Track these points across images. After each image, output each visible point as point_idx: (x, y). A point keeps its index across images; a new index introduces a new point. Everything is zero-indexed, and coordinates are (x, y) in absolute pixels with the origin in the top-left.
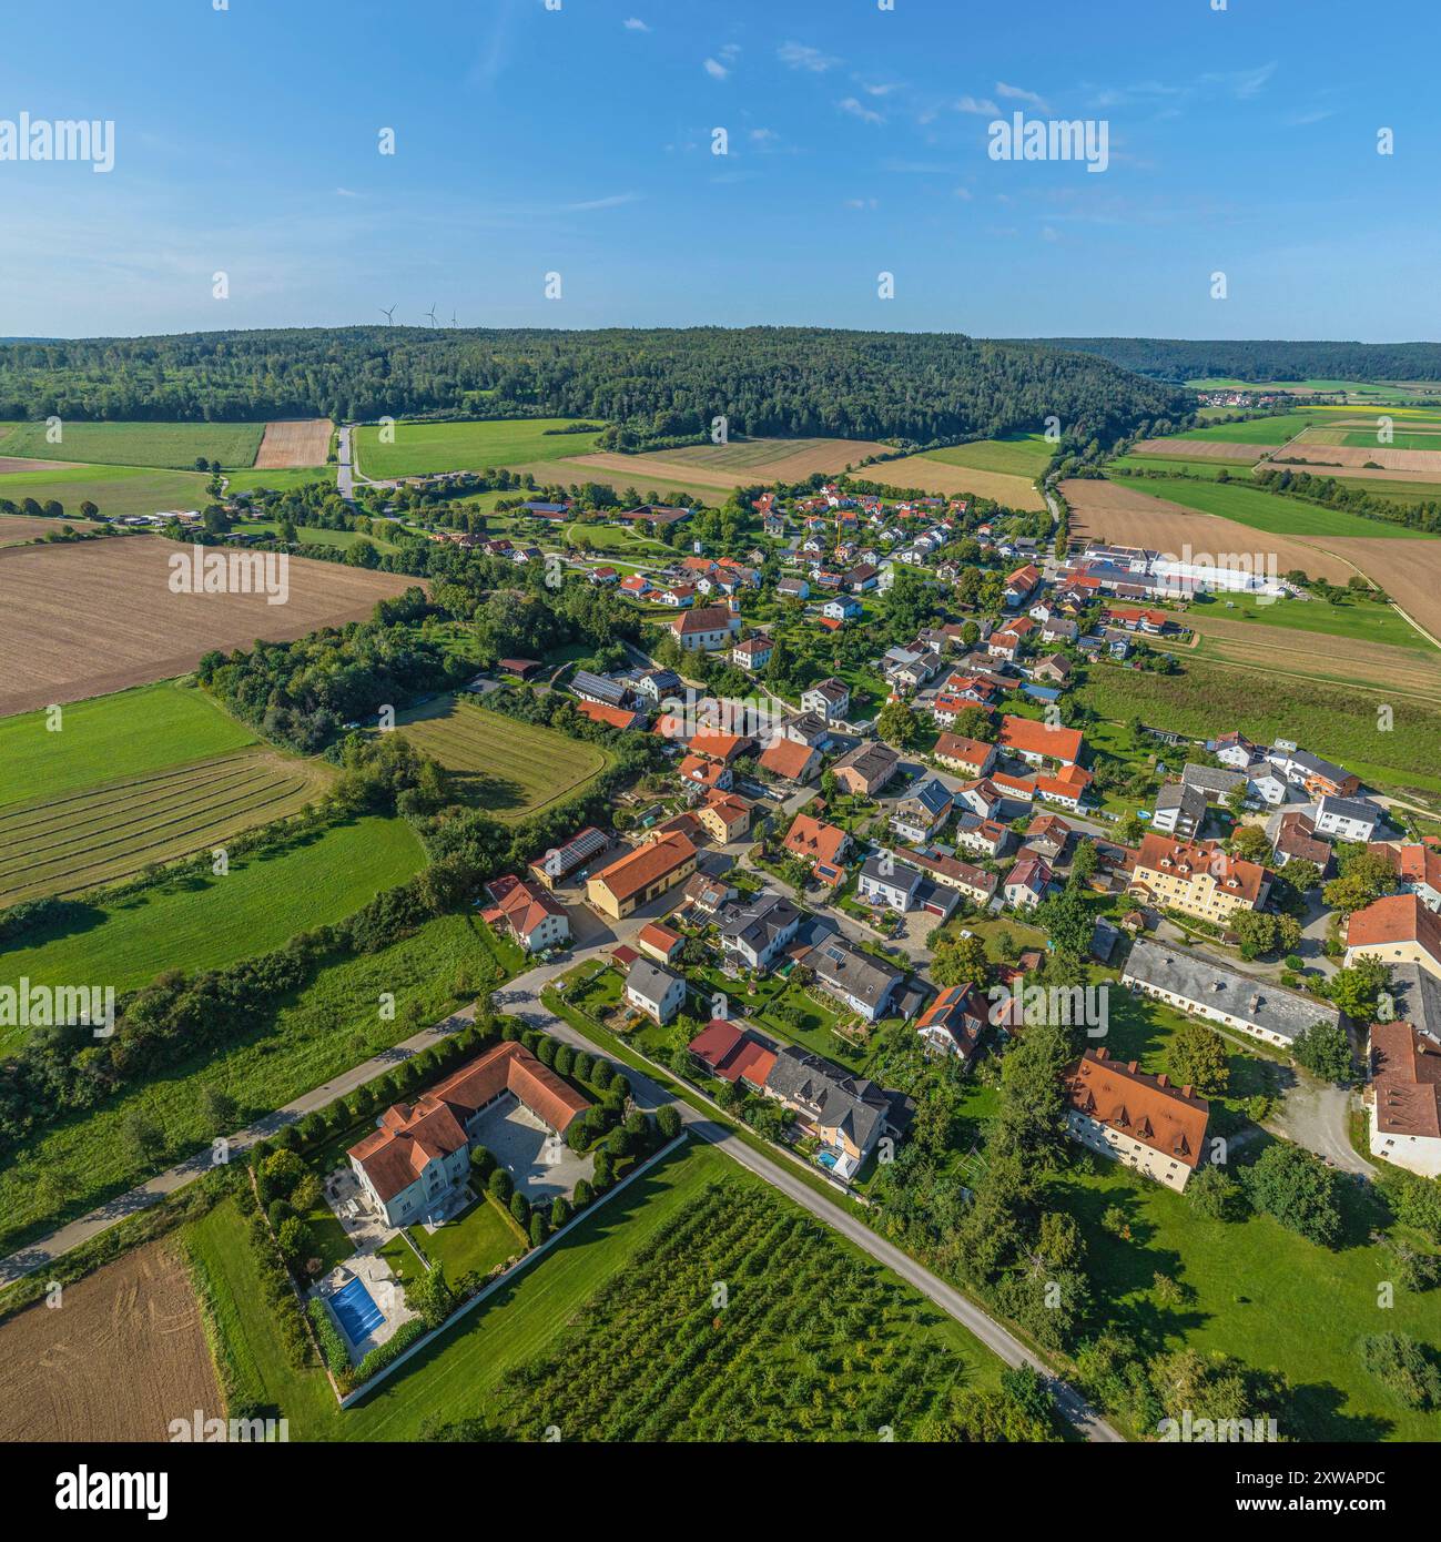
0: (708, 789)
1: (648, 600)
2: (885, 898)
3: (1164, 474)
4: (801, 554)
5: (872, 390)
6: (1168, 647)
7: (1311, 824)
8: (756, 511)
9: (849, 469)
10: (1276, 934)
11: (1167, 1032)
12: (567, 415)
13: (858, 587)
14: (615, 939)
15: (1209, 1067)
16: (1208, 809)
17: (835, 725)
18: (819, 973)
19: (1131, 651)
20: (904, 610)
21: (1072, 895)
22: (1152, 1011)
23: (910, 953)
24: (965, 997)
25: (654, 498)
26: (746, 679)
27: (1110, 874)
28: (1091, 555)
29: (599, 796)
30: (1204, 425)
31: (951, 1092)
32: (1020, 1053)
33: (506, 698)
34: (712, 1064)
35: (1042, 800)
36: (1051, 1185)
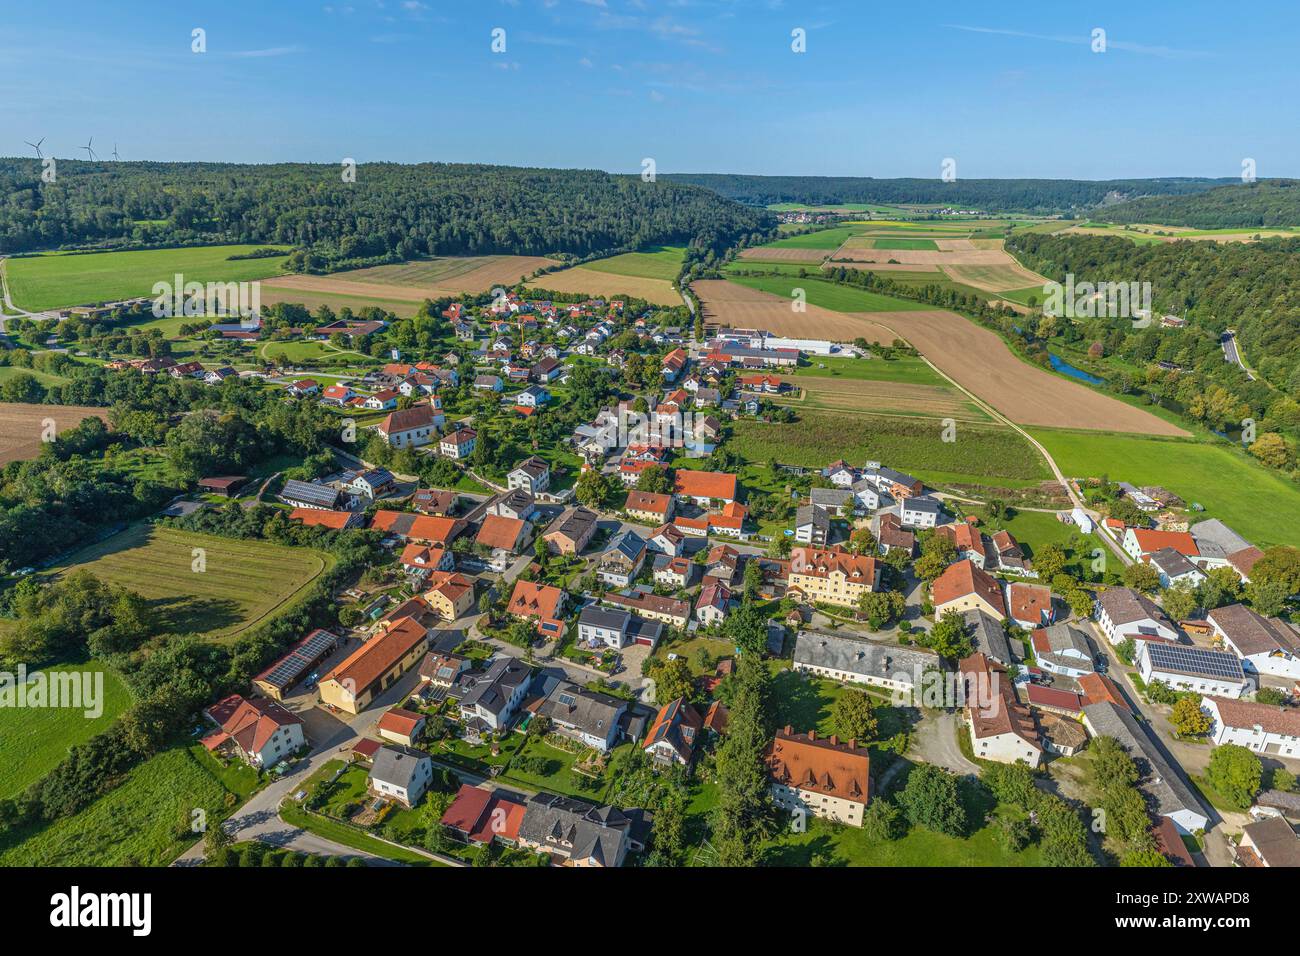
0: (432, 572)
1: (353, 406)
2: (602, 640)
3: (763, 274)
4: (491, 353)
5: (535, 215)
6: (785, 402)
7: (897, 520)
8: (446, 320)
9: (524, 280)
10: (890, 607)
11: (831, 700)
12: (250, 241)
13: (545, 377)
14: (353, 734)
15: (864, 721)
16: (831, 521)
17: (540, 498)
18: (554, 720)
19: (761, 407)
20: (585, 392)
21: (747, 607)
22: (818, 687)
23: (630, 683)
24: (679, 711)
25: (348, 313)
26: (455, 468)
27: (772, 584)
28: (721, 337)
29: (322, 598)
30: (784, 236)
31: (678, 795)
32: (728, 746)
33: (210, 517)
34: (465, 831)
35: (714, 534)
36: (768, 852)
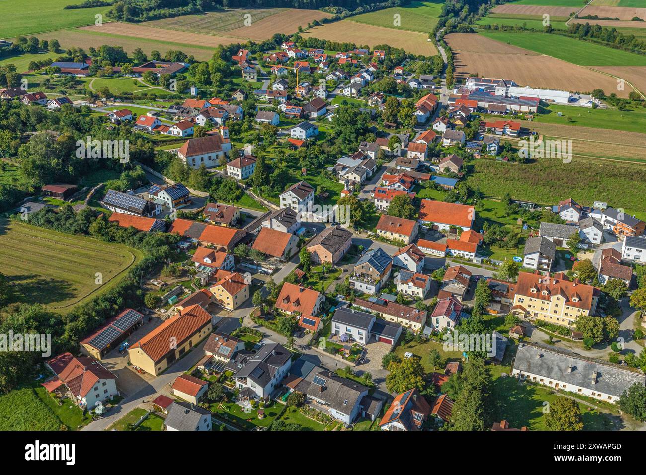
0: (216, 271)
1: (159, 133)
2: (351, 336)
3: (512, 28)
4: (271, 93)
7: (618, 255)
8: (235, 63)
9: (301, 31)
13: (314, 115)
14: (153, 391)
16: (557, 251)
18: (309, 396)
19: (501, 149)
20: (348, 129)
21: (476, 319)
22: (532, 391)
23: (372, 373)
24: (412, 399)
25: (157, 55)
26: (238, 187)
27: (499, 302)
28: (470, 85)
29: (132, 284)
33: (51, 216)
35: (451, 256)
